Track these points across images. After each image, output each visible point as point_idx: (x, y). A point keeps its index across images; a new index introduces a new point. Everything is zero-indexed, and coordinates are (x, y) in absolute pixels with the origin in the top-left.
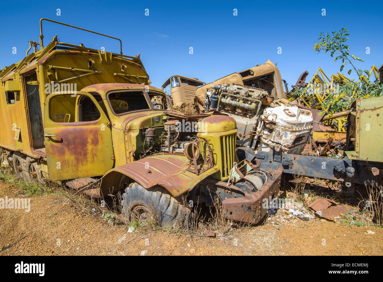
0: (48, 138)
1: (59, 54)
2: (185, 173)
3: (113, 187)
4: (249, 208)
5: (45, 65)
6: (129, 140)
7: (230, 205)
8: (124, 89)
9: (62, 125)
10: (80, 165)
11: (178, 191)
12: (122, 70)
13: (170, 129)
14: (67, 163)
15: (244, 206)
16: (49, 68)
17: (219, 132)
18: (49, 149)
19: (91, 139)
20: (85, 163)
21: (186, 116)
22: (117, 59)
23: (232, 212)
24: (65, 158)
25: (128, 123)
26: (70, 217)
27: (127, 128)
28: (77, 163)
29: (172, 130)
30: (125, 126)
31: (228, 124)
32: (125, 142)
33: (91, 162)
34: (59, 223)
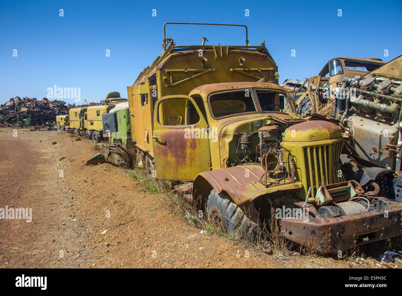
0: (155, 140)
1: (175, 57)
2: (255, 185)
3: (196, 190)
4: (313, 232)
5: (162, 70)
6: (223, 146)
7: (290, 224)
8: (227, 89)
9: (166, 127)
10: (180, 168)
11: (240, 199)
12: (241, 64)
13: (262, 136)
14: (169, 164)
15: (306, 229)
16: (165, 72)
17: (303, 142)
18: (156, 150)
19: (189, 142)
20: (184, 166)
21: (286, 121)
22: (234, 52)
23: (292, 231)
24: (167, 159)
25: (223, 127)
26: (166, 213)
27: (222, 133)
28: (177, 166)
29: (264, 137)
30: (220, 131)
31: (317, 133)
32: (220, 148)
33: (189, 166)
34: (156, 216)
